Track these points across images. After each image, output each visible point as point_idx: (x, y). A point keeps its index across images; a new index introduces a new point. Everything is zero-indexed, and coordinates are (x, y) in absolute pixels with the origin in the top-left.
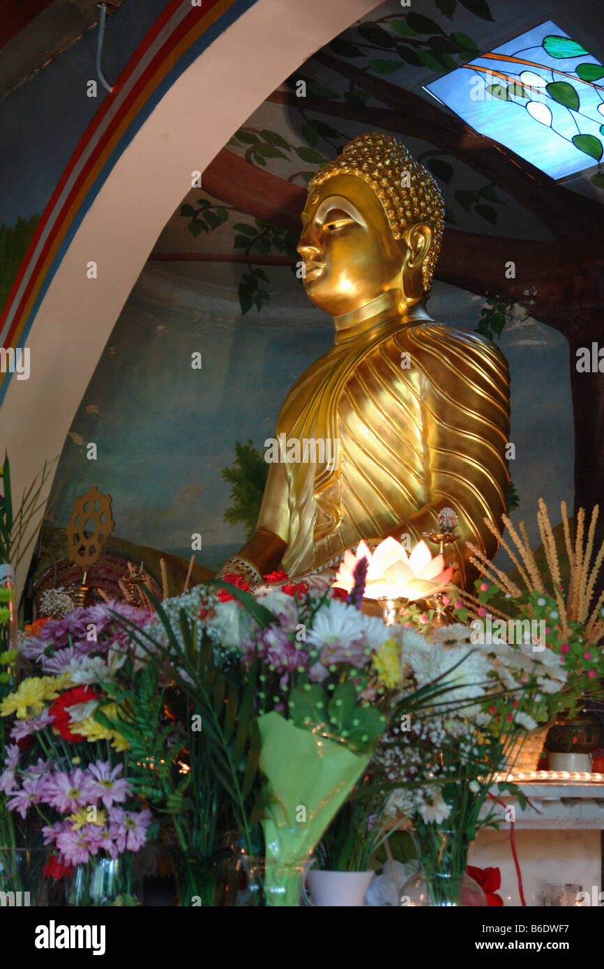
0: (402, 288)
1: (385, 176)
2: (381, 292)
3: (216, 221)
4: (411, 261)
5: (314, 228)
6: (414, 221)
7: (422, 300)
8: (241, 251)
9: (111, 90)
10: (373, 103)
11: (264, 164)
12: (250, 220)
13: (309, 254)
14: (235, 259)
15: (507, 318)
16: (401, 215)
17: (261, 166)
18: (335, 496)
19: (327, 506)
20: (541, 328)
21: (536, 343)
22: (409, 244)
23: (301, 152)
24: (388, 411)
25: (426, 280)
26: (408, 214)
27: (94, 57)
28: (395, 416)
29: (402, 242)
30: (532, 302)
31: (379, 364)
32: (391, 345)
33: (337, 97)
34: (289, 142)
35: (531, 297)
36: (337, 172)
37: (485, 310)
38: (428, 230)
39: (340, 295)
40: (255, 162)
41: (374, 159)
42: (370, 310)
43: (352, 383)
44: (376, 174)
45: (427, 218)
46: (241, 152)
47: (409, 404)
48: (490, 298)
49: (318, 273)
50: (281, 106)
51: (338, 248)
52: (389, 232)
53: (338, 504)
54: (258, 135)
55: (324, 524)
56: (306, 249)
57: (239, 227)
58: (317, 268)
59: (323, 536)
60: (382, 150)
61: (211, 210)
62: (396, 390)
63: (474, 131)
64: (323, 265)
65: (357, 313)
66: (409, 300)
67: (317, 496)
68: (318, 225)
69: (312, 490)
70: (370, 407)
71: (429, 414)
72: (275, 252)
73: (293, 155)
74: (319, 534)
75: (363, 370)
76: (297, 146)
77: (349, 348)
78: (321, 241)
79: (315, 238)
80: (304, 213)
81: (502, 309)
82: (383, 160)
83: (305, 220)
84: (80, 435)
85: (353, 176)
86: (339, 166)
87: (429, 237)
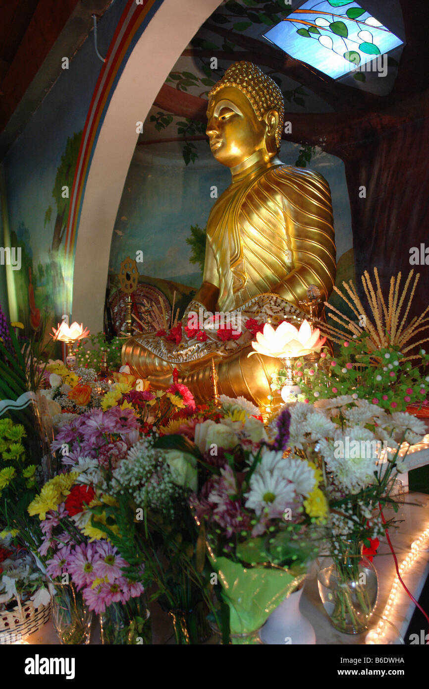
0: (266, 148)
1: (250, 85)
2: (254, 152)
3: (167, 122)
4: (269, 132)
5: (214, 120)
6: (269, 109)
7: (277, 153)
8: (181, 135)
9: (104, 61)
10: (237, 48)
11: (186, 90)
12: (184, 120)
13: (213, 135)
14: (180, 140)
15: (312, 153)
16: (261, 106)
17: (184, 91)
18: (242, 268)
19: (239, 274)
20: (330, 156)
21: (328, 164)
22: (267, 122)
23: (204, 81)
24: (265, 219)
25: (277, 142)
26: (265, 105)
27: (94, 44)
28: (270, 221)
29: (263, 122)
30: (324, 144)
31: (258, 192)
32: (264, 182)
33: (218, 48)
34: (197, 77)
35: (323, 142)
36: (223, 86)
37: (301, 151)
38: (276, 113)
39: (232, 156)
40: (182, 90)
41: (242, 76)
42: (250, 162)
43: (244, 205)
44: (245, 84)
45: (275, 106)
46: (174, 85)
47: (276, 213)
48: (303, 144)
49: (219, 145)
50: (190, 57)
51: (228, 129)
52: (255, 117)
53: (244, 273)
54: (181, 75)
55: (238, 284)
56: (211, 132)
57: (179, 124)
58: (218, 142)
59: (238, 290)
60: (247, 71)
61: (165, 117)
62: (269, 207)
63: (291, 57)
64: (221, 140)
65: (243, 165)
66: (270, 154)
67: (232, 269)
68: (216, 118)
69: (229, 265)
70: (255, 217)
71: (288, 218)
72: (197, 134)
73: (199, 83)
74: (236, 289)
75: (249, 197)
76: (201, 78)
77: (240, 185)
78: (219, 127)
79: (215, 126)
80: (207, 112)
81: (309, 149)
82: (247, 76)
83: (209, 117)
84: (120, 230)
85: (232, 87)
86: (224, 83)
87: (277, 117)
